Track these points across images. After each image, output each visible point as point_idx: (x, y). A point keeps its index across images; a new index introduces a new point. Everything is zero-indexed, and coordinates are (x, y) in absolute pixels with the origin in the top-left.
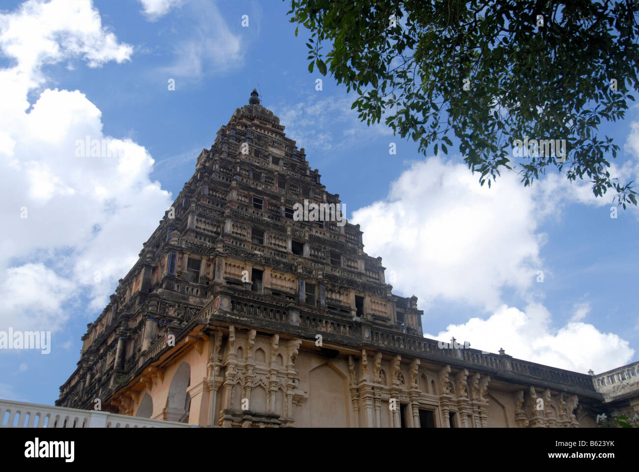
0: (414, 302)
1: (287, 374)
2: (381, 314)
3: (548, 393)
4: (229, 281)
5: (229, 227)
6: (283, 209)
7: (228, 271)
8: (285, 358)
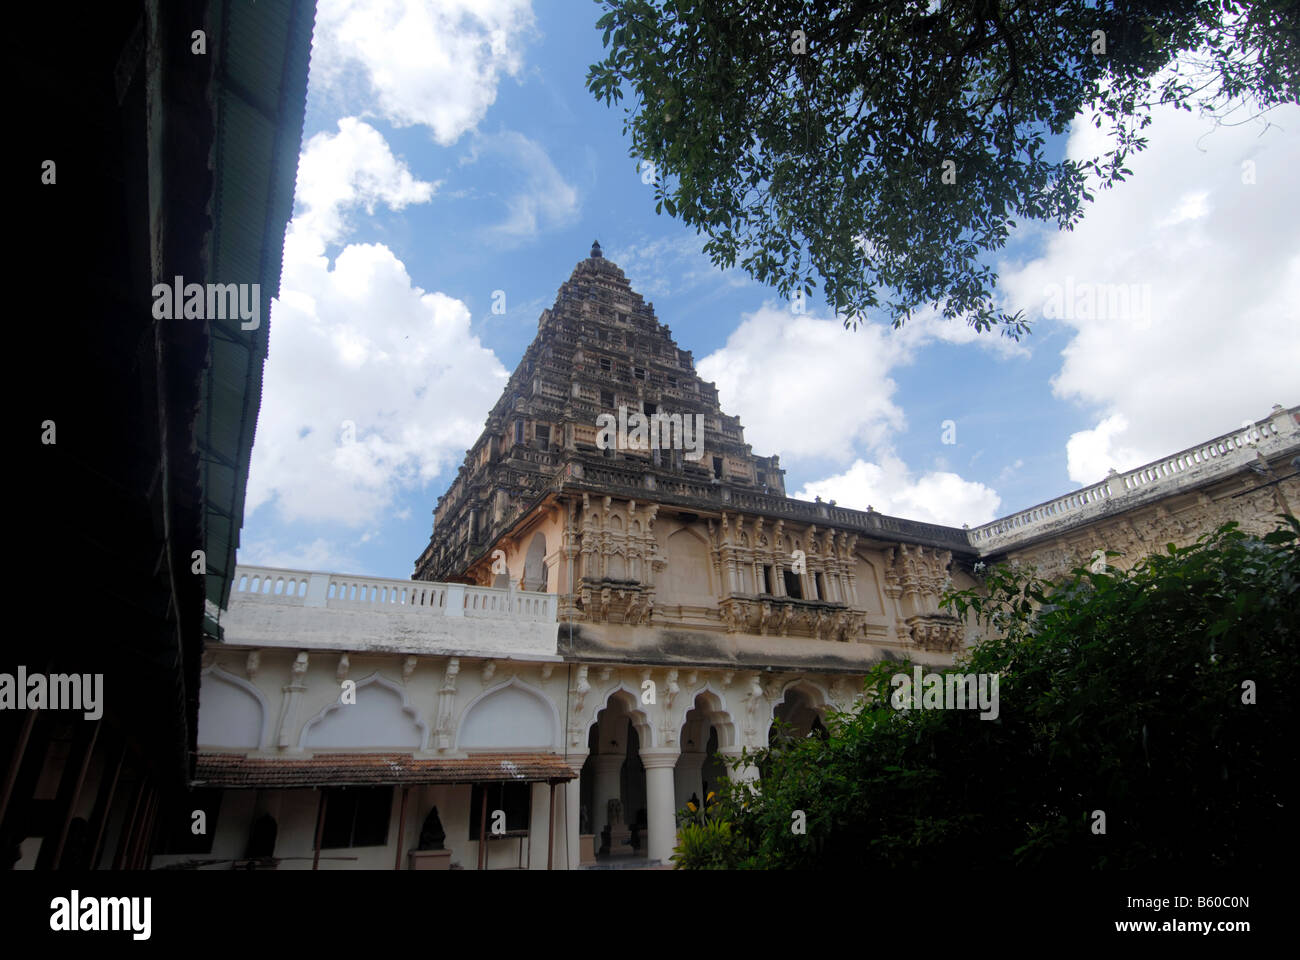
0: (775, 462)
1: (646, 540)
2: (740, 475)
3: (920, 550)
4: (580, 448)
5: (576, 391)
6: (633, 369)
7: (578, 437)
8: (642, 523)
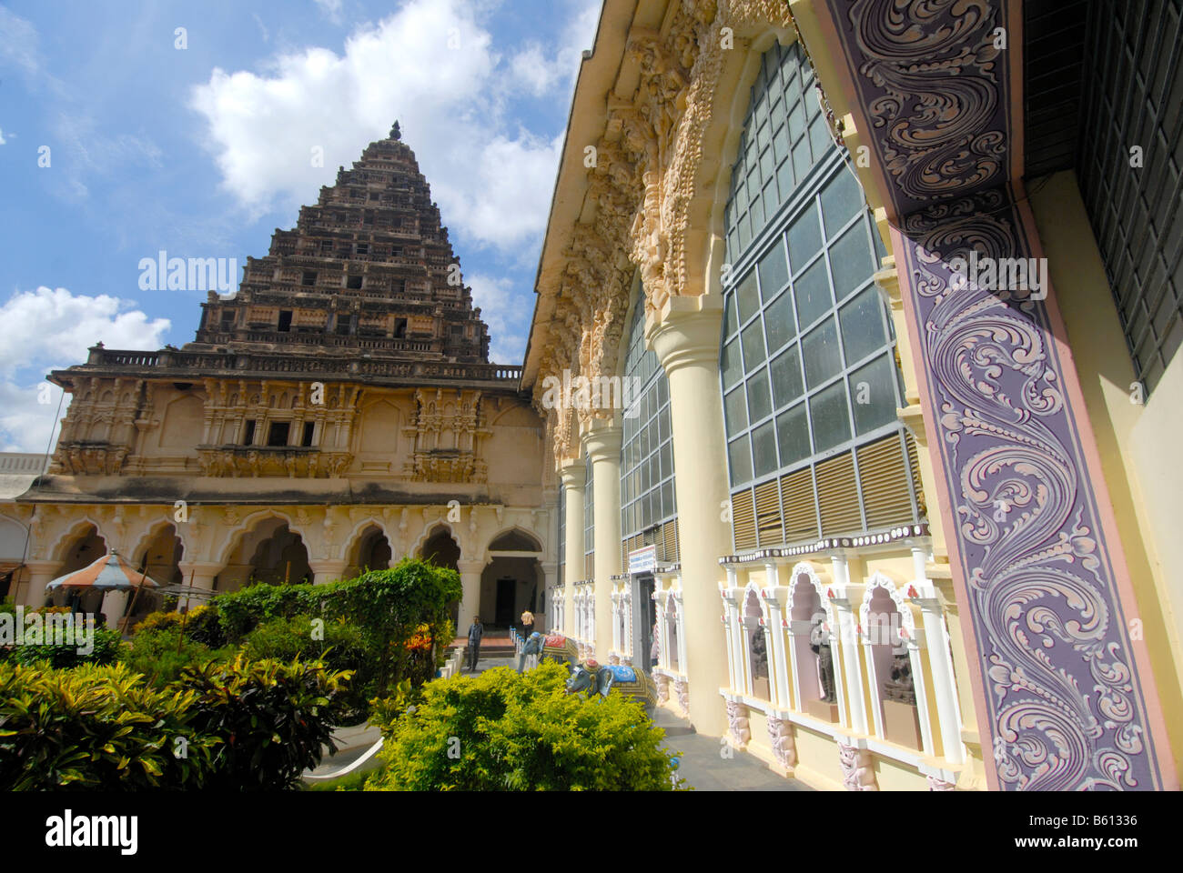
0: (476, 314)
